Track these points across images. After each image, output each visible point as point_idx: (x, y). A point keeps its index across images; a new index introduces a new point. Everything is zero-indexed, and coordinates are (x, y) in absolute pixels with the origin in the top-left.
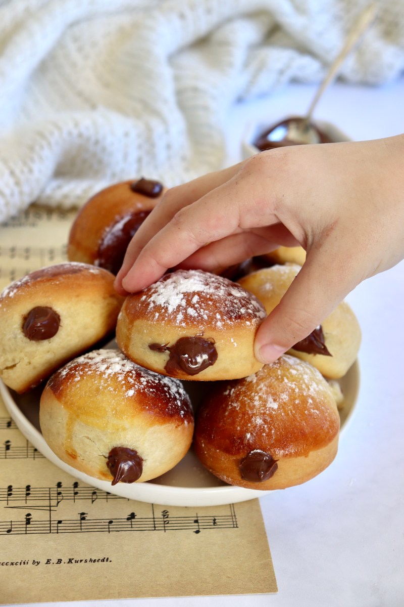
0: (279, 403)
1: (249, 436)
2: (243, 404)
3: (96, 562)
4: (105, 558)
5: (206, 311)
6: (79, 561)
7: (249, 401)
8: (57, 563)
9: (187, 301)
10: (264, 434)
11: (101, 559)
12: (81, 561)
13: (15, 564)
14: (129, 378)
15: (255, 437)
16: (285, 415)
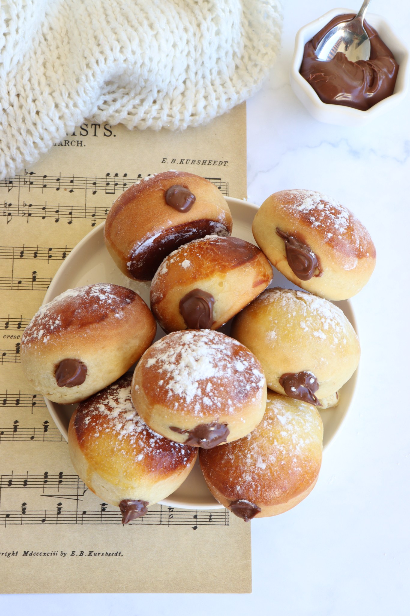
0: (267, 464)
1: (238, 488)
2: (237, 457)
3: (111, 556)
4: (118, 552)
5: (219, 399)
6: (97, 555)
7: (242, 456)
8: (80, 555)
9: (202, 390)
10: (252, 490)
11: (115, 553)
12: (99, 554)
13: (46, 554)
14: (140, 441)
15: (243, 490)
16: (271, 475)
